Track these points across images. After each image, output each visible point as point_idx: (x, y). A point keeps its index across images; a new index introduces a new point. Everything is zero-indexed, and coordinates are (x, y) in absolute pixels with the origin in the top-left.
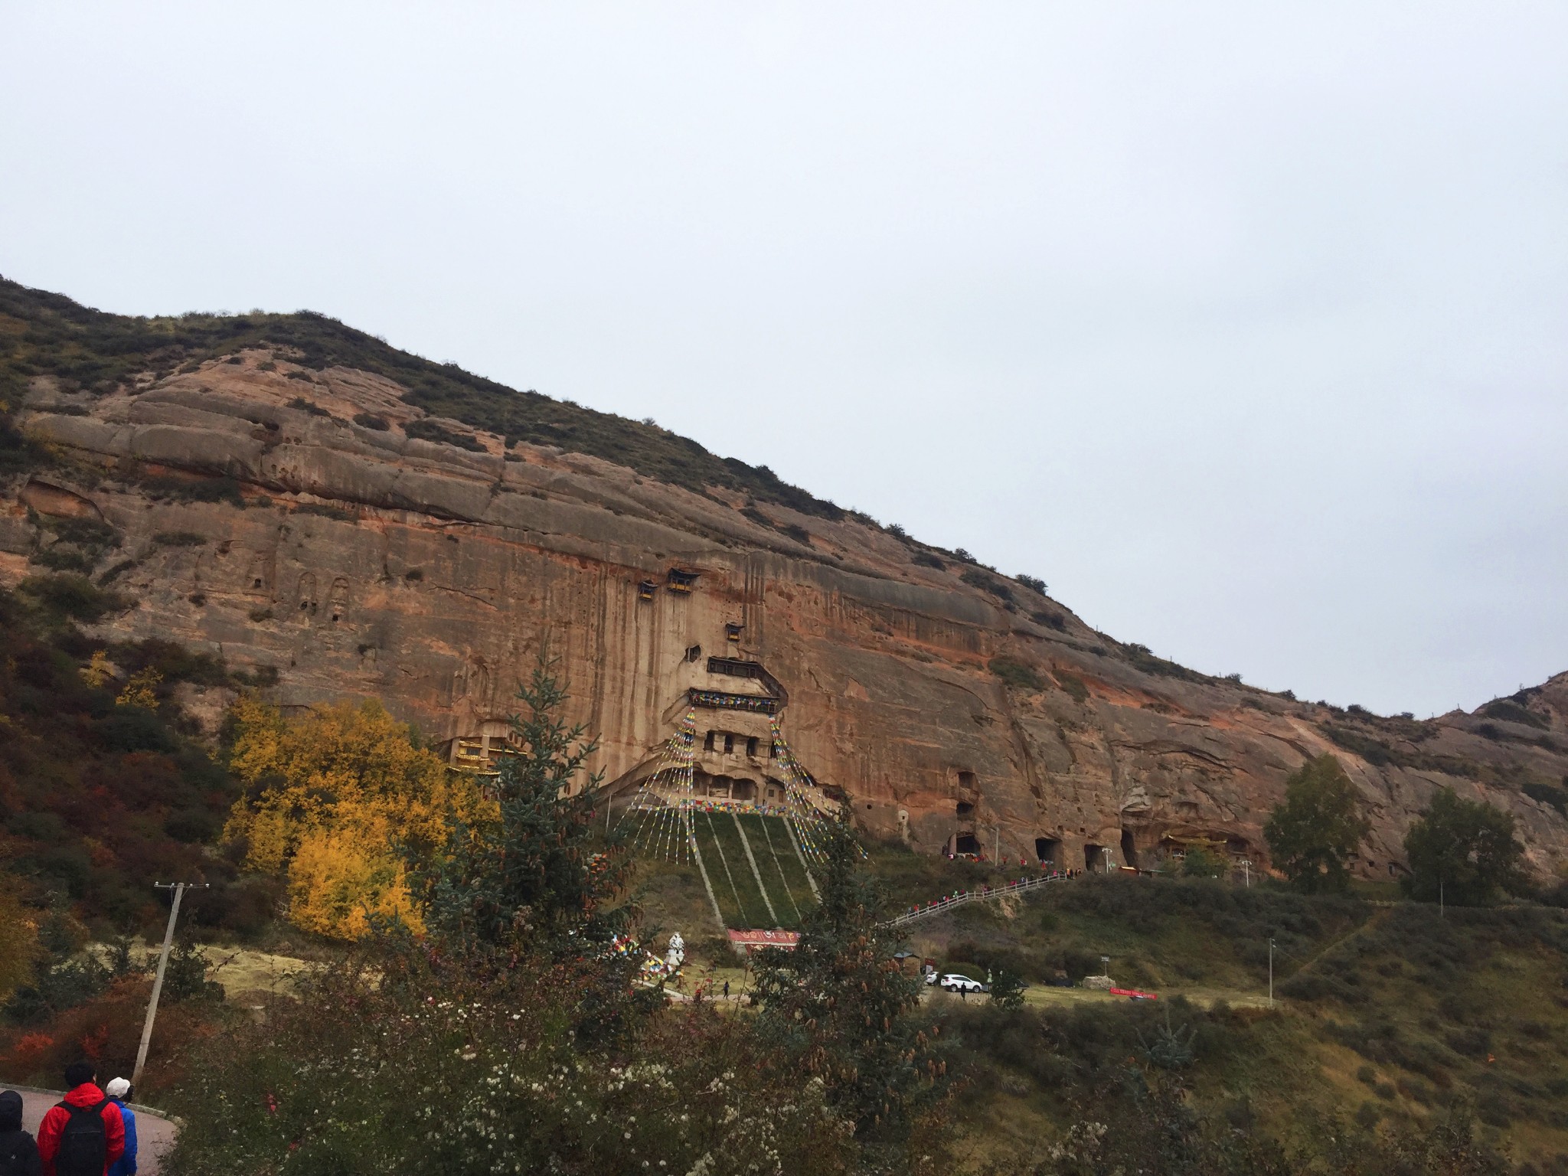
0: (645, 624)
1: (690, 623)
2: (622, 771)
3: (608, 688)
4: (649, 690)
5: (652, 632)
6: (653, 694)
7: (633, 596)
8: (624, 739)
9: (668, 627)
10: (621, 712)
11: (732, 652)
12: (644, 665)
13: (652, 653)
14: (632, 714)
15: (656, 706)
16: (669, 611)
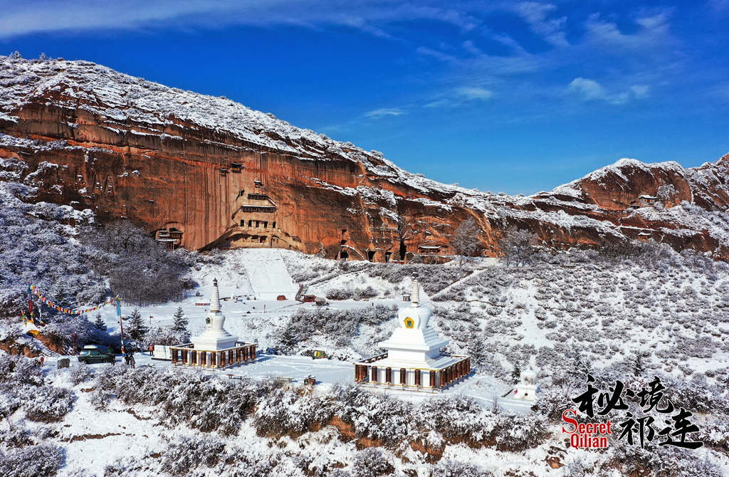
0: (223, 183)
1: (240, 182)
2: (218, 236)
3: (211, 208)
4: (226, 208)
5: (226, 186)
6: (228, 209)
7: (218, 173)
8: (218, 225)
9: (232, 184)
10: (216, 216)
11: (257, 191)
12: (223, 199)
13: (226, 194)
14: (220, 217)
15: (229, 213)
16: (232, 179)
